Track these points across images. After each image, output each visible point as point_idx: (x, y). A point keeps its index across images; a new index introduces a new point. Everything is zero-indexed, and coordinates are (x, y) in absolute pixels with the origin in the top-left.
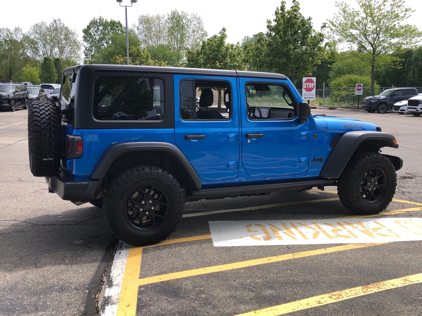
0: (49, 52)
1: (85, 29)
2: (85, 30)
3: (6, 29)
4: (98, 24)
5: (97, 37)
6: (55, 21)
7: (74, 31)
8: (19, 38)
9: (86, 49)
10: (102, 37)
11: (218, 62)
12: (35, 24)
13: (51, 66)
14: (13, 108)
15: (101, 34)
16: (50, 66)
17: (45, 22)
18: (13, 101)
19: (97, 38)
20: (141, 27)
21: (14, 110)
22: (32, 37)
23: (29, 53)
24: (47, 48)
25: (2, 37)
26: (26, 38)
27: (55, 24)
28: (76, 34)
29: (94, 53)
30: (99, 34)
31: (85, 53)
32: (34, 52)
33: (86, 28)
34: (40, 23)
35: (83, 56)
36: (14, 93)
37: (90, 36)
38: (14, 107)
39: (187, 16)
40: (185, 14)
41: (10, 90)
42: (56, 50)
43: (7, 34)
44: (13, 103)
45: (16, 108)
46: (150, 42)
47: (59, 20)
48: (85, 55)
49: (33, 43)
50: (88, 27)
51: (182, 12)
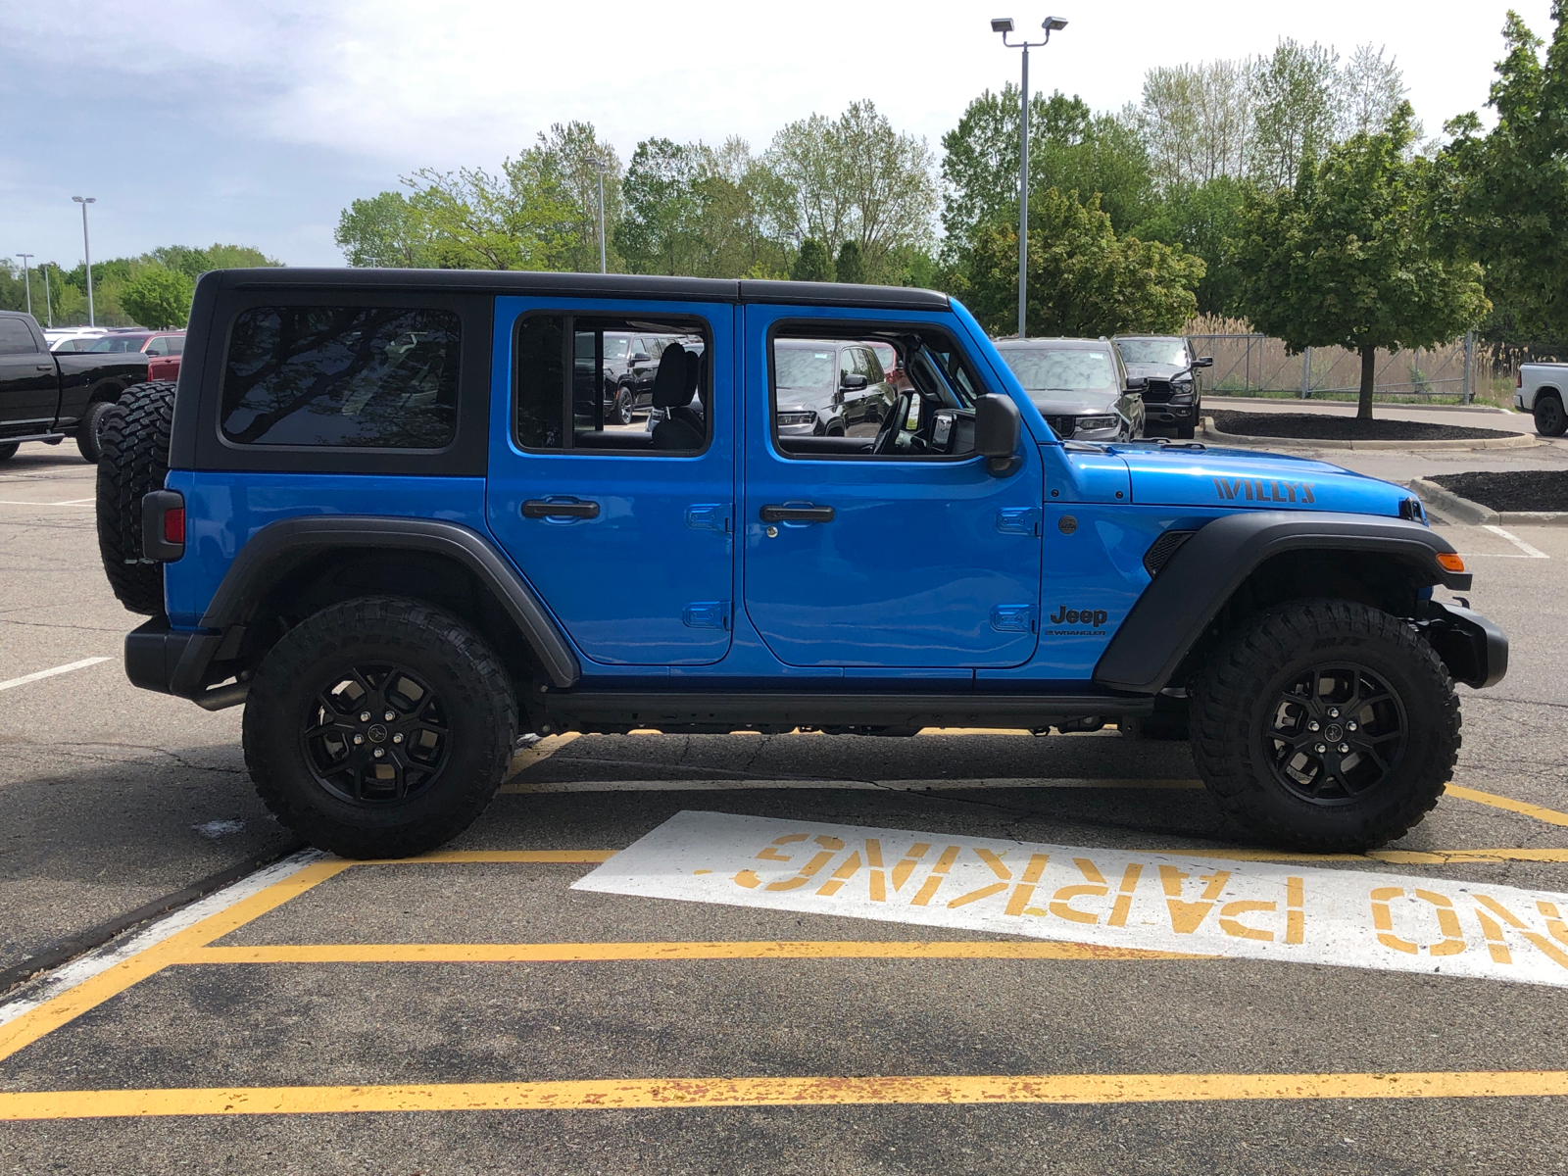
0: (831, 220)
1: (954, 132)
2: (953, 136)
3: (699, 147)
4: (998, 112)
5: (993, 162)
6: (856, 108)
7: (921, 143)
8: (736, 172)
9: (950, 209)
10: (1009, 162)
11: (1355, 237)
12: (789, 126)
13: (822, 271)
14: (624, 412)
15: (1006, 149)
16: (820, 269)
17: (822, 118)
18: (625, 389)
19: (991, 163)
20: (1153, 118)
21: (627, 420)
22: (780, 170)
23: (767, 227)
24: (823, 206)
25: (685, 176)
26: (759, 176)
27: (853, 122)
28: (926, 155)
29: (980, 218)
30: (999, 150)
31: (945, 222)
32: (781, 225)
33: (957, 130)
34: (807, 120)
35: (940, 231)
36: (632, 363)
37: (968, 158)
38: (627, 410)
39: (1335, 64)
40: (1326, 55)
41: (619, 355)
42: (855, 212)
43: (701, 166)
44: (622, 396)
45: (634, 414)
46: (1185, 170)
47: (870, 107)
48: (946, 229)
49: (779, 193)
50: (966, 128)
51: (1315, 47)
